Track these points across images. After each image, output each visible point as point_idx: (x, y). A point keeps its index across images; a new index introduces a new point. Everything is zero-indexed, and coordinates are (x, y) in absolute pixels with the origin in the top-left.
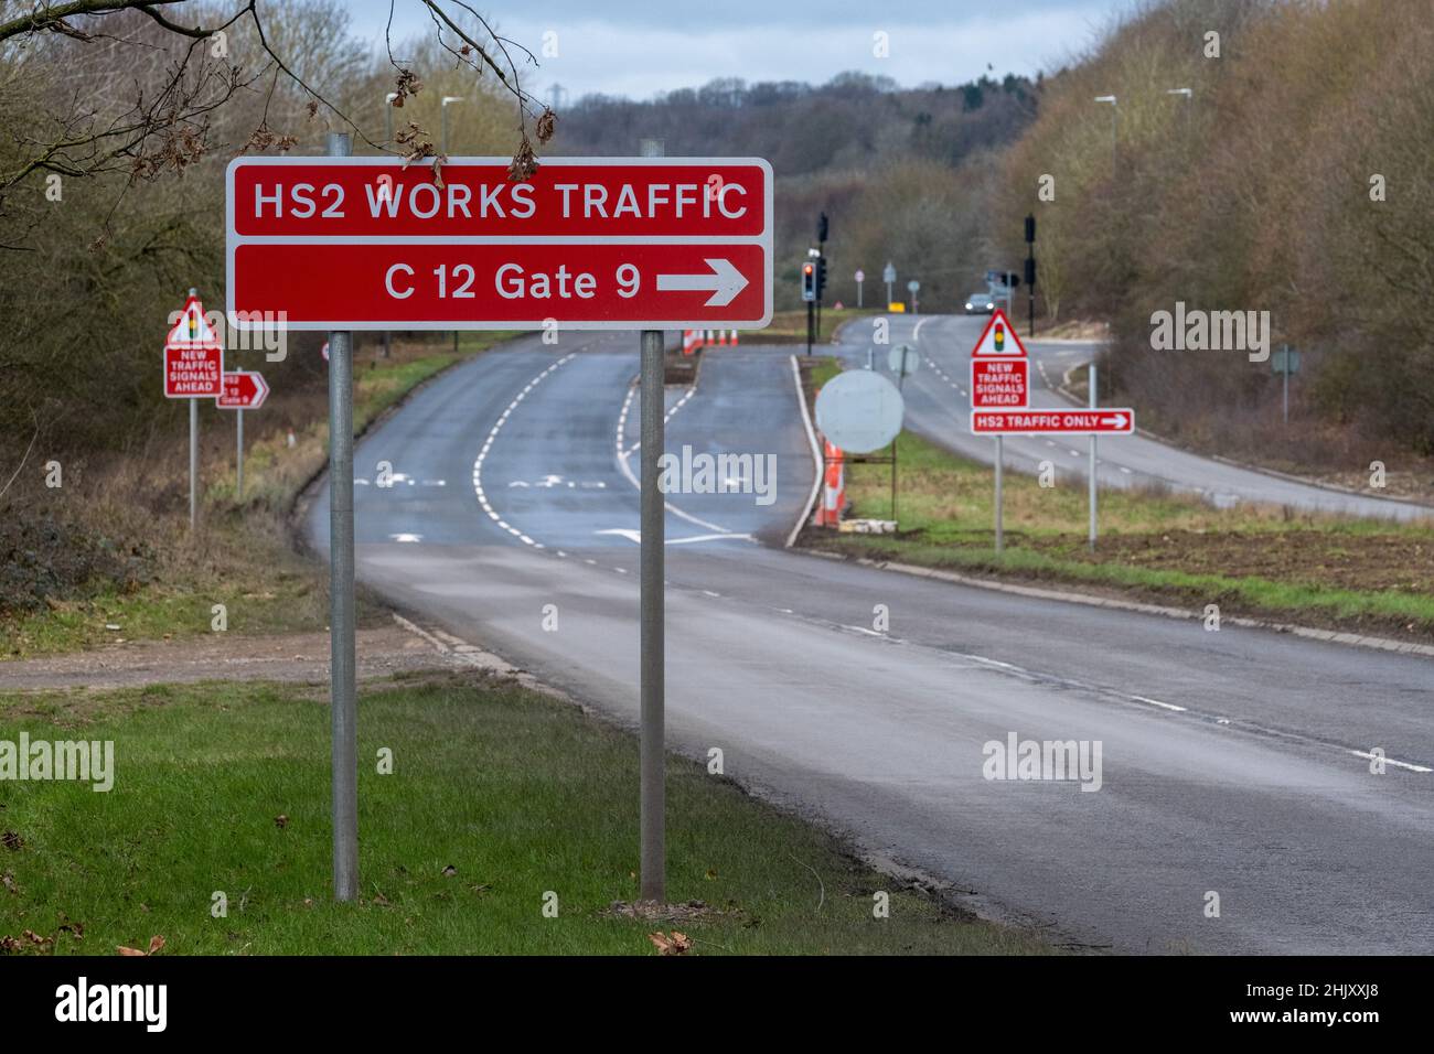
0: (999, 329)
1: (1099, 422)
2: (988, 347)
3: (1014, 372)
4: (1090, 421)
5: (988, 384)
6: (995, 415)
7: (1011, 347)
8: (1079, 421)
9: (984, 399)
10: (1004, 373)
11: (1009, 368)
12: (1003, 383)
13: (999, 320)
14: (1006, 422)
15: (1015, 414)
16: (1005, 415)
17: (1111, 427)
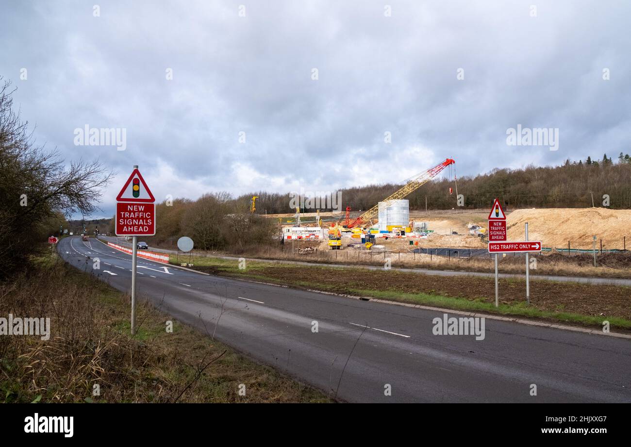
0: (497, 208)
1: (531, 246)
2: (493, 215)
3: (502, 226)
4: (528, 246)
5: (494, 231)
6: (497, 244)
7: (501, 216)
8: (524, 246)
9: (493, 238)
10: (499, 226)
11: (500, 224)
12: (498, 231)
13: (497, 203)
14: (500, 247)
15: (503, 244)
16: (500, 244)
17: (534, 249)
